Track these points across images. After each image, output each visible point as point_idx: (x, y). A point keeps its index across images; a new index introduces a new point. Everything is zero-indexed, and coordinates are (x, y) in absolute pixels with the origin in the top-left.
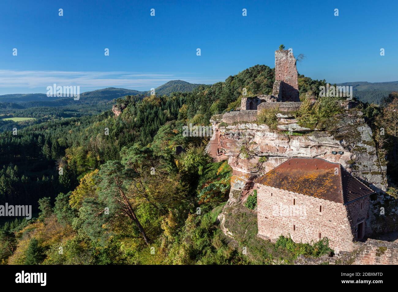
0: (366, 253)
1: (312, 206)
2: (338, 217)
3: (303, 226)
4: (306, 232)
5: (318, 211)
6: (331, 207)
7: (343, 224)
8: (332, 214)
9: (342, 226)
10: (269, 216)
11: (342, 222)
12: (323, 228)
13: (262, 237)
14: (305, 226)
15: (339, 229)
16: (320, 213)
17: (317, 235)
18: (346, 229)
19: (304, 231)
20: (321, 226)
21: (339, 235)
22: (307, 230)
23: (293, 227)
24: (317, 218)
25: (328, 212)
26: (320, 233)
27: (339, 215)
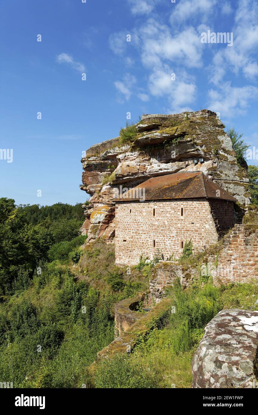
0: (233, 235)
1: (173, 211)
2: (201, 216)
3: (163, 238)
4: (167, 245)
5: (179, 215)
6: (193, 207)
7: (206, 223)
8: (194, 215)
9: (205, 225)
10: (127, 238)
11: (205, 221)
12: (185, 234)
13: (119, 266)
14: (165, 238)
15: (203, 230)
16: (182, 218)
17: (179, 246)
18: (210, 228)
19: (165, 245)
20: (183, 232)
21: (203, 238)
22: (168, 243)
23: (152, 243)
24: (178, 223)
25: (190, 213)
26: (182, 242)
27: (202, 214)
